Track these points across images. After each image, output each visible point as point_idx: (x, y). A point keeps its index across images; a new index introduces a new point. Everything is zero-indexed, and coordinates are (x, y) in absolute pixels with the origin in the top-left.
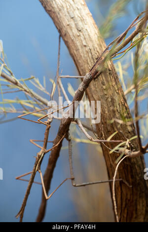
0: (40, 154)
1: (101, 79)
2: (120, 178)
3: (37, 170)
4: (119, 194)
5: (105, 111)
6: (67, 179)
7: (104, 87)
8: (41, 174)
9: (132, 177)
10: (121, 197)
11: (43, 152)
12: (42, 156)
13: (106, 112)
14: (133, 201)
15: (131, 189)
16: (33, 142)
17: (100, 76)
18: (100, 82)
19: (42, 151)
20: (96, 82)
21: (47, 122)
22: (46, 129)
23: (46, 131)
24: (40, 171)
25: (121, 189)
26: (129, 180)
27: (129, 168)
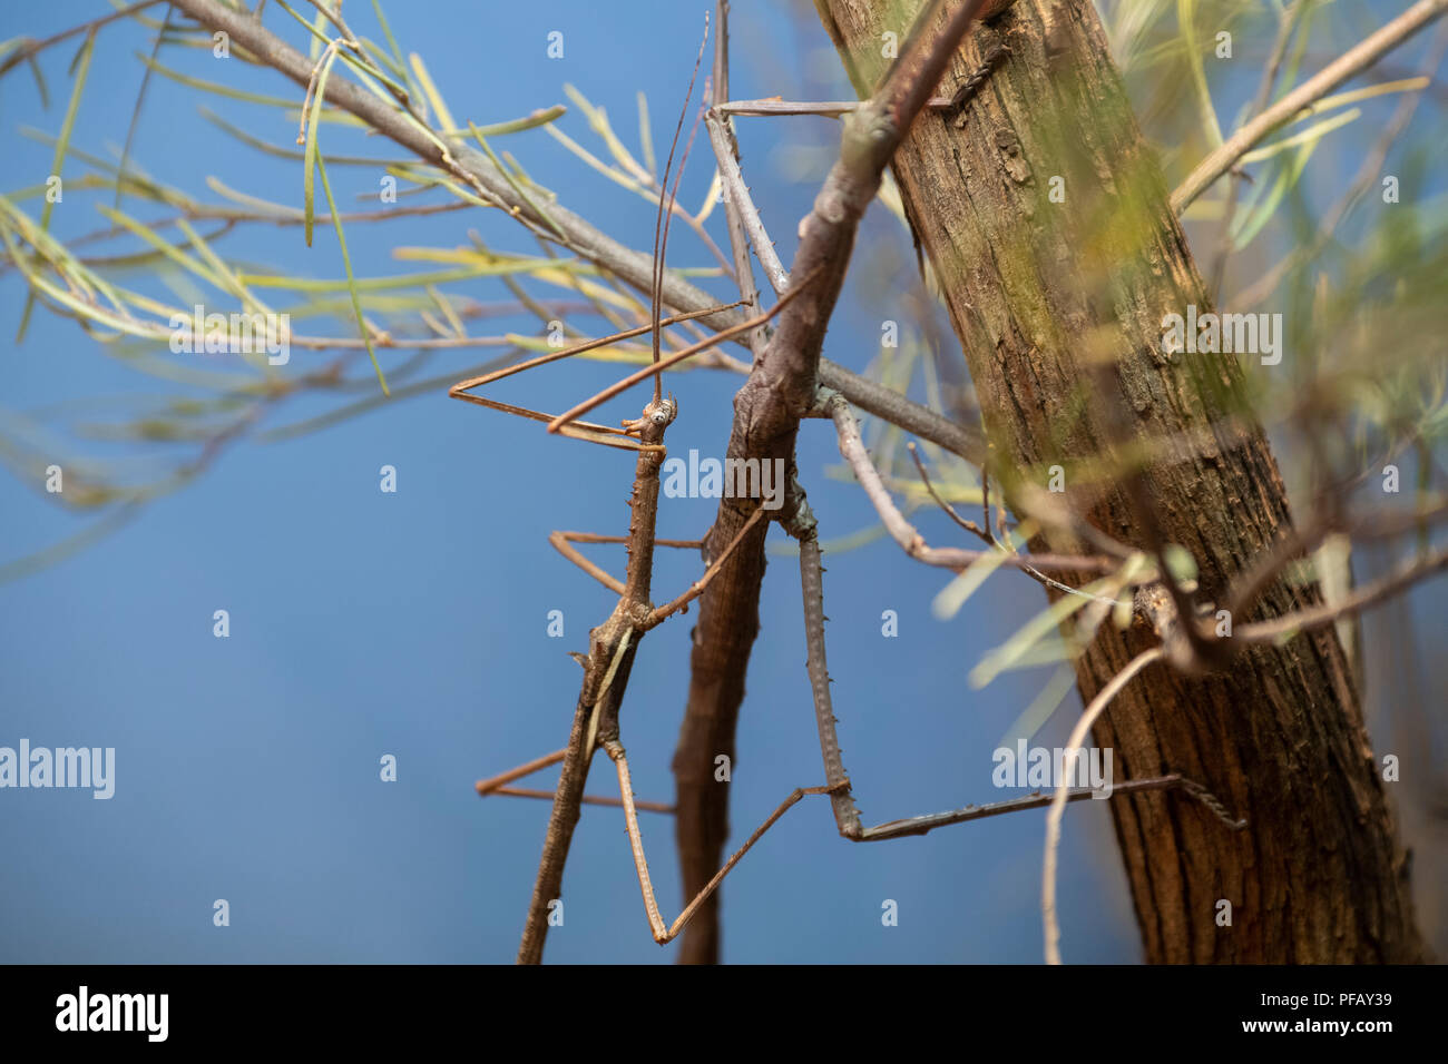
0: (607, 639)
1: (995, 115)
2: (1164, 770)
3: (597, 744)
4: (1170, 869)
5: (1030, 331)
6: (801, 794)
7: (1017, 169)
8: (623, 767)
9: (1247, 759)
10: (1186, 892)
11: (625, 622)
12: (622, 647)
13: (1039, 338)
14: (1263, 913)
15: (1245, 836)
16: (568, 548)
17: (987, 96)
18: (990, 137)
19: (619, 611)
20: (962, 139)
21: (641, 423)
22: (638, 469)
23: (640, 484)
24: (613, 745)
25: (1180, 843)
26: (1225, 781)
27: (1220, 702)
